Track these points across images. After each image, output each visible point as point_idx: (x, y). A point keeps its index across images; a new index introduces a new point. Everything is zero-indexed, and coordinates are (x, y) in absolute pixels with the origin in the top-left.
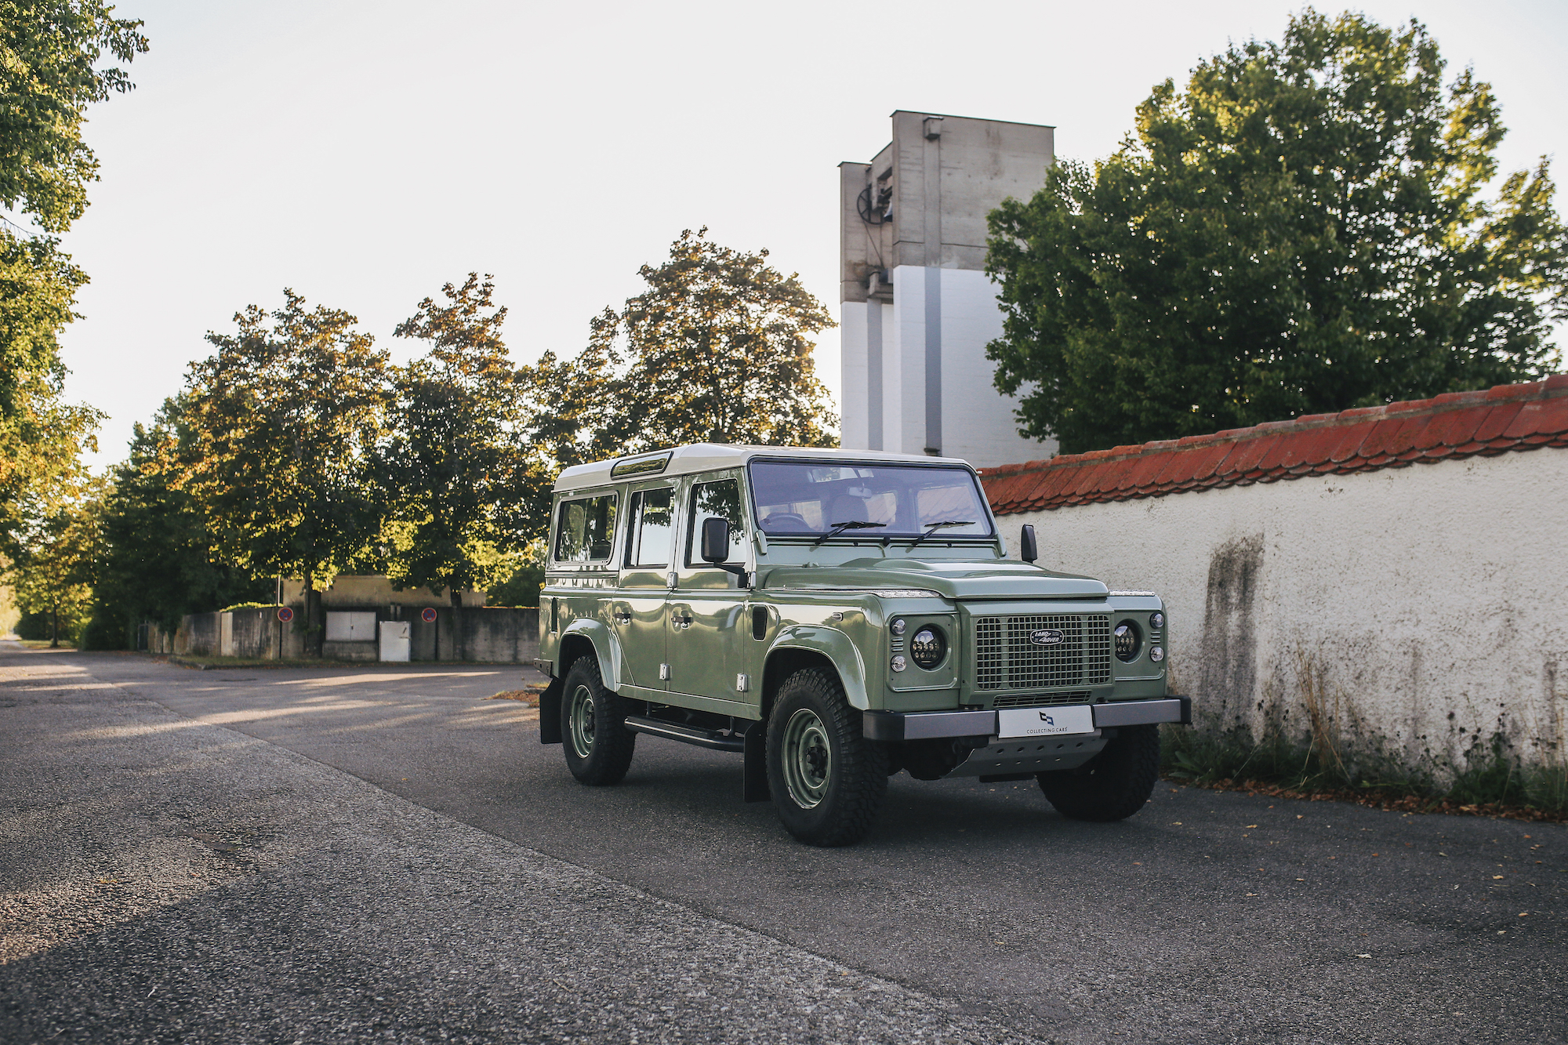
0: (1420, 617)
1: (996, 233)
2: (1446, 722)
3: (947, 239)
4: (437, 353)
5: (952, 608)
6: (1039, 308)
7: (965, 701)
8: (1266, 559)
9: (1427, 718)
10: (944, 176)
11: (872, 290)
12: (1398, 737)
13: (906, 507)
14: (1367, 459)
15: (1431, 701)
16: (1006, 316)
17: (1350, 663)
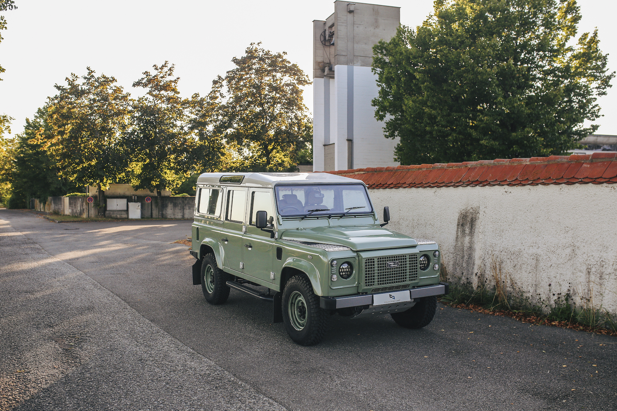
0: (539, 245)
1: (376, 54)
2: (548, 287)
3: (356, 54)
4: (150, 93)
5: (355, 254)
6: (393, 87)
7: (360, 291)
8: (480, 217)
9: (541, 285)
10: (355, 28)
11: (326, 73)
12: (529, 291)
13: (338, 199)
14: (521, 181)
15: (543, 279)
16: (380, 88)
17: (511, 261)
